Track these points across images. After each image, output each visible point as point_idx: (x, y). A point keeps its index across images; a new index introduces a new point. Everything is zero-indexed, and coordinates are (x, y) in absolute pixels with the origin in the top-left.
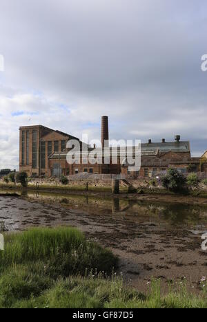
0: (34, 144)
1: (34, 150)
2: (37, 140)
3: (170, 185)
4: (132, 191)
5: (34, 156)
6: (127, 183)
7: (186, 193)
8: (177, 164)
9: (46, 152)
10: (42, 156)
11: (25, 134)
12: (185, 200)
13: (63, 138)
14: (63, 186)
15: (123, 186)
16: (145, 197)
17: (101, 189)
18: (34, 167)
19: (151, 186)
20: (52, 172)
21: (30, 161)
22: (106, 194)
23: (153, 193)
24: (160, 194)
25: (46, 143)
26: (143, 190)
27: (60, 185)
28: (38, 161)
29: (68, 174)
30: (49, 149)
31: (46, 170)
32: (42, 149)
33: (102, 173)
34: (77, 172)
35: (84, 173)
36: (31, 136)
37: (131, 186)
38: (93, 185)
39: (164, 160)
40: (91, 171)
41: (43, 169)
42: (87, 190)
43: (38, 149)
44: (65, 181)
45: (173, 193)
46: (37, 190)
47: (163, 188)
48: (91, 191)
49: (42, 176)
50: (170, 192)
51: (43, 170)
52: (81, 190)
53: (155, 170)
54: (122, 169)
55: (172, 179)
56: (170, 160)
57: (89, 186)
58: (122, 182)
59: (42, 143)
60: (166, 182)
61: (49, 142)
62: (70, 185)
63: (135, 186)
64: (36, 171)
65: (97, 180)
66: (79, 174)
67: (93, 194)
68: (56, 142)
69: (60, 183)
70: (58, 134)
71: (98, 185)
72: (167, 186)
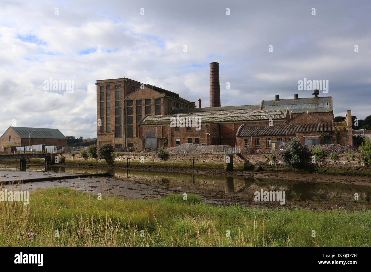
0: (117, 104)
1: (117, 112)
2: (122, 99)
3: (293, 161)
4: (249, 167)
5: (117, 121)
6: (243, 158)
7: (311, 169)
8: (307, 132)
9: (134, 115)
10: (128, 120)
11: (104, 91)
12: (308, 178)
13: (157, 95)
14: (163, 162)
15: (238, 162)
16: (263, 175)
17: (211, 165)
18: (117, 135)
19: (271, 162)
20: (144, 142)
21: (113, 128)
22: (217, 172)
23: (273, 170)
24: (281, 171)
25: (134, 103)
26: (262, 166)
27: (158, 161)
28: (123, 128)
29: (166, 145)
30: (139, 111)
31: (135, 140)
32: (128, 111)
33: (212, 144)
34: (178, 143)
35: (188, 144)
36: (112, 93)
37: (247, 162)
38: (201, 161)
39: (292, 127)
40: (197, 141)
41: (130, 139)
42: (193, 167)
43: (123, 111)
44: (165, 156)
45: (296, 169)
46: (128, 167)
47: (285, 164)
48: (199, 168)
49: (130, 148)
50: (293, 169)
51: (131, 141)
52: (185, 168)
53: (279, 140)
54: (238, 139)
55: (294, 153)
56: (299, 126)
57: (196, 162)
58: (237, 157)
59: (129, 103)
60: (287, 156)
61: (138, 101)
62: (171, 161)
63: (252, 161)
64: (121, 141)
65: (206, 154)
66: (181, 147)
67: (201, 172)
68: (148, 101)
69: (159, 159)
70: (149, 90)
71: (207, 161)
72: (289, 162)
